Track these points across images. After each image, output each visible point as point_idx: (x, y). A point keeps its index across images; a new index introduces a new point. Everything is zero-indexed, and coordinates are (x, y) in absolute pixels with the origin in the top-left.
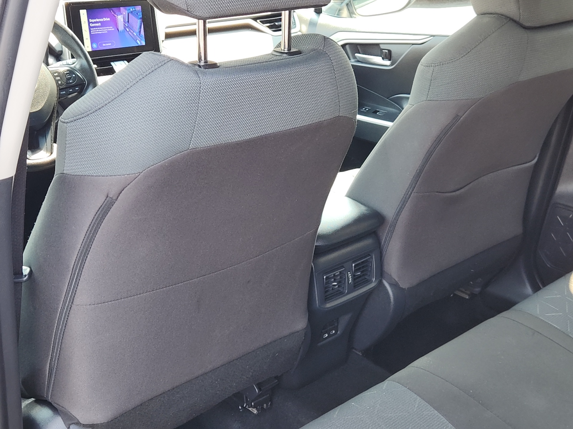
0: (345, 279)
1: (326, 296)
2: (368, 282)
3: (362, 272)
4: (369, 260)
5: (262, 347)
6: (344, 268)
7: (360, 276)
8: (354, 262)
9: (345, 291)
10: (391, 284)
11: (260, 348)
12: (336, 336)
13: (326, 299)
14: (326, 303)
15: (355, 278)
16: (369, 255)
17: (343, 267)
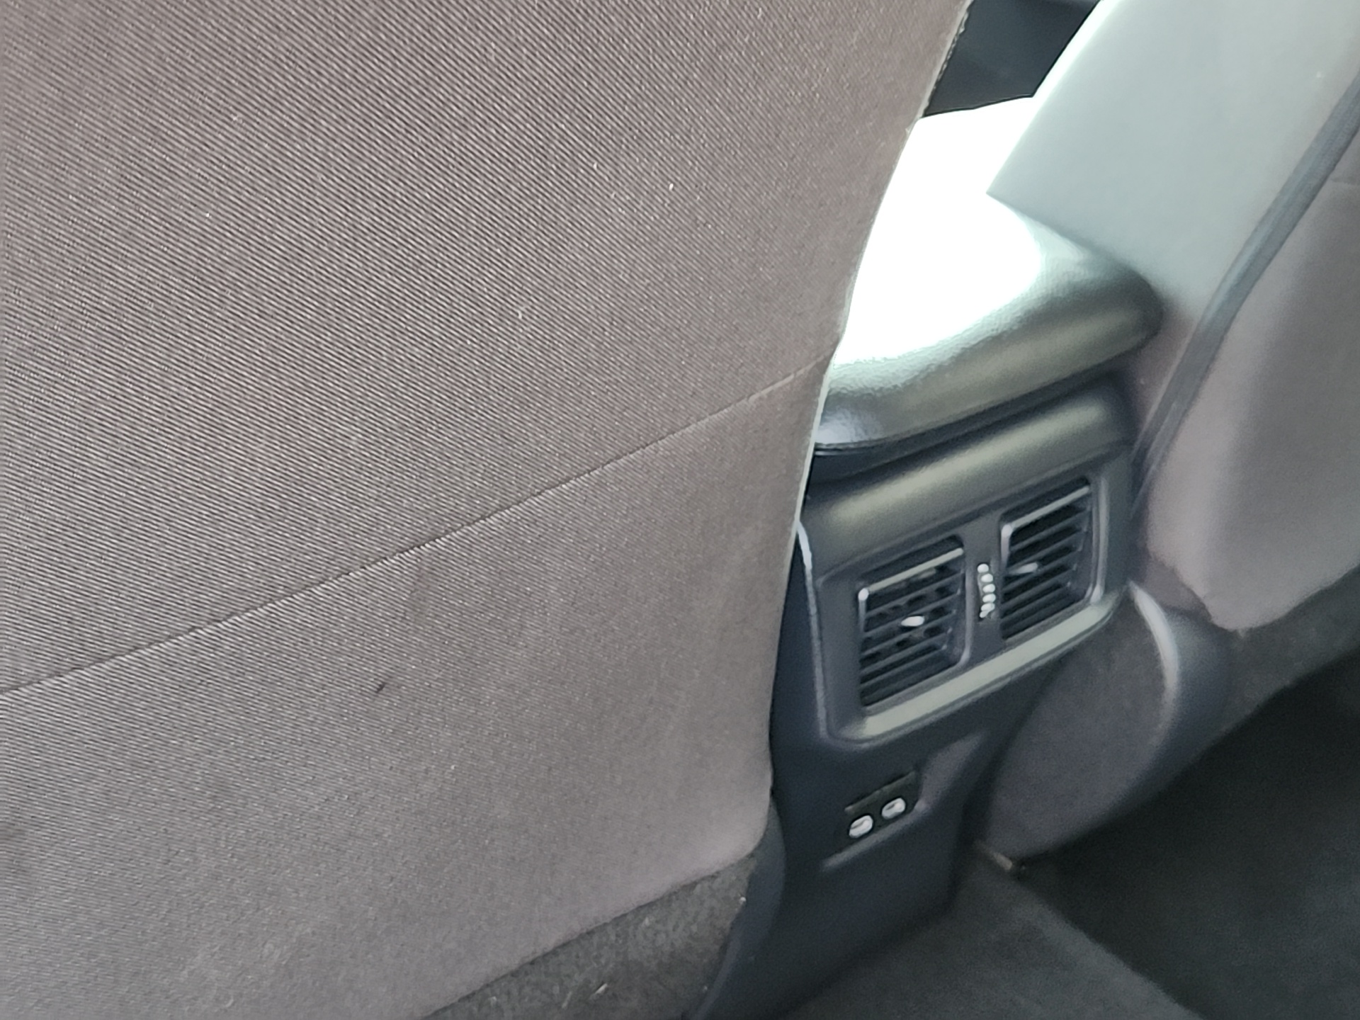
0: (963, 596)
1: (865, 679)
2: (1069, 601)
3: (1043, 561)
4: (1081, 506)
5: (514, 974)
6: (961, 546)
7: (1033, 581)
8: (1009, 516)
9: (956, 651)
10: (1171, 610)
11: (504, 977)
12: (909, 820)
13: (864, 693)
14: (864, 715)
15: (1009, 589)
16: (1085, 482)
17: (956, 541)
